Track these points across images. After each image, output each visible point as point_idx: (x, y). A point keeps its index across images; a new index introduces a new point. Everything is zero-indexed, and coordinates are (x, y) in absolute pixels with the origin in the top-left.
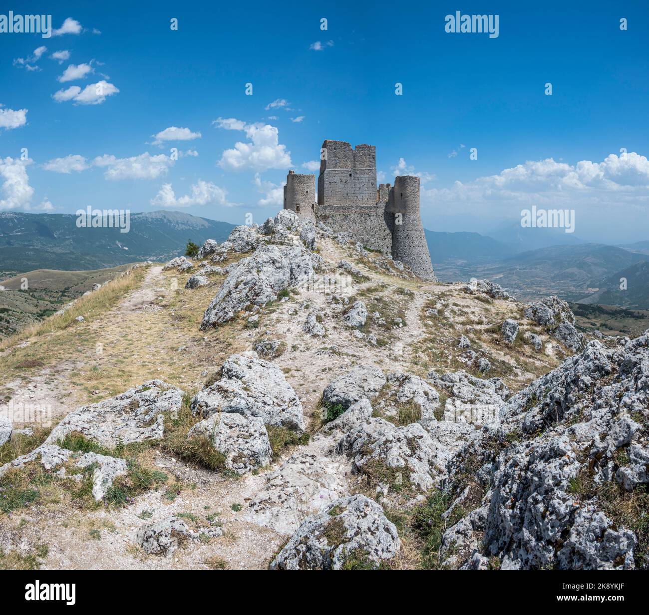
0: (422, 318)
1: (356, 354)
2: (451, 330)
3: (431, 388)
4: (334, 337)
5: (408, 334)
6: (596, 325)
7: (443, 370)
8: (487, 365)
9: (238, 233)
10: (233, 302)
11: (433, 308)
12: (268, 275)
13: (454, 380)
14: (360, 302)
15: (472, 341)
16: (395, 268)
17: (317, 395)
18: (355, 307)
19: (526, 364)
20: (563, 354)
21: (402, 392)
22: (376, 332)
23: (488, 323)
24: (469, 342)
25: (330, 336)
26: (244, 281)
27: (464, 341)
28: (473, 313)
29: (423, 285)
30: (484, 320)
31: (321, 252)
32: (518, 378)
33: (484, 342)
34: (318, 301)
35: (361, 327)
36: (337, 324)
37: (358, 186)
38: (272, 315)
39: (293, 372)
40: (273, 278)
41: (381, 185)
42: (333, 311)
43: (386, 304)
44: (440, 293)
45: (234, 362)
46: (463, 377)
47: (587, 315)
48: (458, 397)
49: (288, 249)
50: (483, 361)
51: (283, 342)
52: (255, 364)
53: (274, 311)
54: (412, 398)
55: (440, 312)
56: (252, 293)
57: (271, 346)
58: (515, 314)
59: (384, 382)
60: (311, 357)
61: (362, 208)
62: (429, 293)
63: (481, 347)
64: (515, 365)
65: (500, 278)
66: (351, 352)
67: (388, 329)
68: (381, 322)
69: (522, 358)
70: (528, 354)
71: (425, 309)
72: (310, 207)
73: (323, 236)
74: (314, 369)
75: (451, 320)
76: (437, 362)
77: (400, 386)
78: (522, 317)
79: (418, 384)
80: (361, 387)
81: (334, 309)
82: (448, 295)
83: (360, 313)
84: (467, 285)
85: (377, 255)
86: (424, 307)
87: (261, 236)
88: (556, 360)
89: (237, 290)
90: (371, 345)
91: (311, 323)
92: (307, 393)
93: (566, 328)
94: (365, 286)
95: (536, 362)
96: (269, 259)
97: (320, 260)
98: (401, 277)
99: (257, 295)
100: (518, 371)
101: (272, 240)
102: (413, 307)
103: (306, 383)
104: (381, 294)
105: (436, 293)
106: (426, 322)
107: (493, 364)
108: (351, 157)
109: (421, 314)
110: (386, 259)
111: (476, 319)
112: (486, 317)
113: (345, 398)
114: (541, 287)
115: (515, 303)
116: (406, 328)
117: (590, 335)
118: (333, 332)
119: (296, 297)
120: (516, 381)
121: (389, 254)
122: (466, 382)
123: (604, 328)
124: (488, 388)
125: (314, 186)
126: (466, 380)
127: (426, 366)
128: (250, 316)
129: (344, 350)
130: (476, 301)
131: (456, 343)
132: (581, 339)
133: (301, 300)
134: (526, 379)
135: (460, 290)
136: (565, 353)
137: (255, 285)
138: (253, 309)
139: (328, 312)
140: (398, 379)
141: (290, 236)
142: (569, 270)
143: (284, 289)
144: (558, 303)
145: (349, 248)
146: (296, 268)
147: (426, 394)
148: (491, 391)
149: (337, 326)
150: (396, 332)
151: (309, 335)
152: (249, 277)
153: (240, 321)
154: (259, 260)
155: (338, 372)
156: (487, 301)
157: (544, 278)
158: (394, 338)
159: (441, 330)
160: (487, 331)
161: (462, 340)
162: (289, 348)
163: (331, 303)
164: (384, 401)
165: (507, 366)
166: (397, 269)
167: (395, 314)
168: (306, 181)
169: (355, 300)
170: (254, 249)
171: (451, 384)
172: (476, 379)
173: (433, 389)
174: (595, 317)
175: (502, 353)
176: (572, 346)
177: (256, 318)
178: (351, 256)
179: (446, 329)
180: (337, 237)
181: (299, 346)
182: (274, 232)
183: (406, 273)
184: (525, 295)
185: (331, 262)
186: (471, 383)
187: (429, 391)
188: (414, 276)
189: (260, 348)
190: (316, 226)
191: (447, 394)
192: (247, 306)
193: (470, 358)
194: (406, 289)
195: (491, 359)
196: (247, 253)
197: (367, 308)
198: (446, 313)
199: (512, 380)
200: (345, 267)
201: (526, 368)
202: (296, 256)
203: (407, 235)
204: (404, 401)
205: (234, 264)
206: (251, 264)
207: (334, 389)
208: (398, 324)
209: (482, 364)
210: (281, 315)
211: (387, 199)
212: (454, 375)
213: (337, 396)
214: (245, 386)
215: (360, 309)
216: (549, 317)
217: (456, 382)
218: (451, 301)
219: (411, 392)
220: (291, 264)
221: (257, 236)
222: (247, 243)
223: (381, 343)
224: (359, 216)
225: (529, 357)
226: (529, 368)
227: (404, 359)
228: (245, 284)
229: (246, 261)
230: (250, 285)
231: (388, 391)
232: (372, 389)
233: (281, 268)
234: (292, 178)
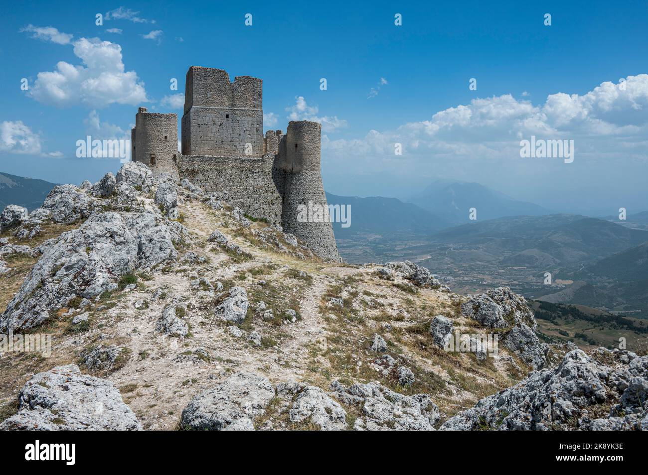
0: (322, 310)
1: (233, 358)
2: (361, 327)
3: (335, 403)
4: (201, 335)
5: (304, 331)
6: (568, 335)
7: (350, 380)
8: (409, 376)
9: (59, 196)
10: (48, 296)
11: (337, 297)
12: (103, 254)
13: (366, 393)
14: (239, 287)
15: (389, 343)
16: (285, 243)
17: (175, 418)
18: (232, 294)
19: (464, 379)
20: (518, 370)
21: (297, 408)
22: (260, 328)
23: (411, 319)
24: (385, 344)
25: (196, 336)
26: (66, 265)
27: (379, 342)
28: (391, 305)
29: (324, 266)
30: (406, 314)
31: (186, 220)
32: (453, 398)
33: (405, 344)
34: (179, 287)
35: (240, 322)
36: (206, 318)
37: (238, 132)
38: (111, 310)
39: (141, 390)
40: (111, 258)
41: (269, 132)
42: (200, 300)
43: (274, 290)
44: (346, 278)
45: (40, 384)
46: (378, 390)
47: (554, 318)
48: (371, 416)
49: (135, 217)
50: (404, 371)
51: (126, 348)
52: (75, 383)
53: (113, 305)
54: (310, 417)
55: (347, 303)
56: (78, 282)
57: (108, 356)
58: (448, 309)
59: (271, 395)
60: (168, 366)
61: (242, 161)
62: (332, 277)
63: (401, 351)
64: (448, 379)
65: (427, 261)
66: (225, 356)
67: (277, 324)
68: (267, 315)
69: (457, 371)
70: (466, 366)
71: (327, 298)
72: (170, 158)
73: (188, 198)
74: (171, 382)
75: (361, 313)
76: (342, 369)
77: (293, 400)
78: (458, 314)
79: (318, 398)
80: (236, 403)
81: (202, 298)
82: (358, 281)
83: (239, 303)
84: (382, 268)
85: (262, 225)
86: (325, 295)
87: (96, 199)
88: (507, 378)
89: (56, 277)
90: (254, 346)
91: (168, 319)
92: (160, 416)
93: (523, 334)
94: (245, 266)
95: (477, 378)
96: (105, 232)
97: (184, 231)
98: (294, 255)
99: (87, 283)
100: (452, 388)
101: (113, 205)
102: (311, 295)
103: (159, 402)
104: (268, 277)
105: (341, 277)
106: (327, 315)
107: (417, 376)
108: (228, 91)
109: (321, 304)
110: (274, 231)
111: (395, 314)
112: (408, 312)
113: (213, 419)
114: (484, 274)
115: (449, 294)
116: (301, 324)
117: (560, 348)
118: (200, 329)
119: (146, 283)
120: (450, 402)
121: (278, 225)
122: (382, 397)
123: (581, 340)
124: (410, 407)
125: (176, 129)
126: (381, 394)
127: (327, 374)
128: (75, 314)
129: (216, 354)
130: (395, 289)
131: (368, 345)
132: (546, 352)
133: (153, 288)
134: (463, 400)
135: (374, 274)
136: (520, 369)
137: (84, 269)
138: (81, 305)
139: (193, 302)
140: (290, 391)
141: (139, 199)
142: (526, 253)
143: (128, 273)
144: (510, 297)
145: (224, 215)
146: (147, 243)
147: (328, 411)
148: (416, 411)
149: (206, 321)
150: (288, 328)
151: (164, 336)
152: (74, 258)
153: (60, 324)
154: (89, 232)
155: (206, 385)
156: (410, 291)
157: (488, 262)
158: (284, 336)
159: (348, 327)
160: (410, 330)
161: (376, 341)
162: (135, 356)
163: (198, 290)
164: (272, 421)
165: (437, 379)
166: (289, 244)
167: (286, 304)
168: (164, 123)
169: (232, 285)
170: (84, 218)
171: (361, 399)
172: (394, 394)
173: (338, 404)
174: (567, 323)
175: (430, 362)
176: (531, 361)
177: (85, 317)
178: (226, 225)
179: (355, 326)
180: (209, 199)
181: (149, 352)
182: (115, 194)
183: (300, 251)
184: (461, 284)
185: (200, 233)
186: (389, 398)
187: (333, 408)
188: (311, 254)
189: (90, 359)
190: (179, 185)
191: (357, 412)
192: (71, 301)
193: (386, 365)
194: (302, 271)
195: (414, 368)
196: (74, 223)
197: (249, 296)
198: (354, 304)
199: (444, 399)
200: (219, 240)
201: (463, 385)
202: (147, 226)
203: (303, 200)
204: (299, 421)
205: (51, 240)
206: (77, 240)
207: (197, 408)
208: (290, 318)
209: (402, 375)
210: (123, 311)
211: (276, 150)
212: (365, 387)
213: (201, 417)
214: (56, 416)
215: (239, 298)
216: (497, 316)
217: (368, 396)
218: (361, 288)
219: (309, 408)
220: (140, 237)
221: (90, 199)
222: (74, 210)
223: (267, 344)
224: (239, 172)
225: (468, 370)
226: (468, 387)
227: (298, 365)
228: (67, 269)
229: (70, 236)
230: (76, 269)
231: (276, 407)
232: (256, 405)
233: (124, 243)
234: (144, 118)
